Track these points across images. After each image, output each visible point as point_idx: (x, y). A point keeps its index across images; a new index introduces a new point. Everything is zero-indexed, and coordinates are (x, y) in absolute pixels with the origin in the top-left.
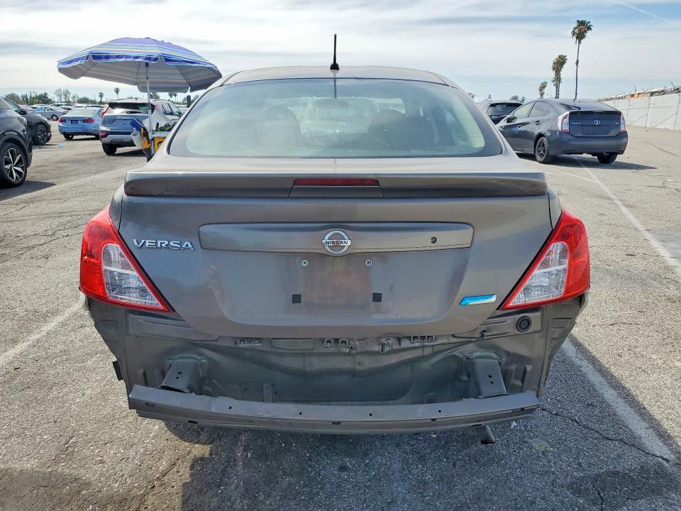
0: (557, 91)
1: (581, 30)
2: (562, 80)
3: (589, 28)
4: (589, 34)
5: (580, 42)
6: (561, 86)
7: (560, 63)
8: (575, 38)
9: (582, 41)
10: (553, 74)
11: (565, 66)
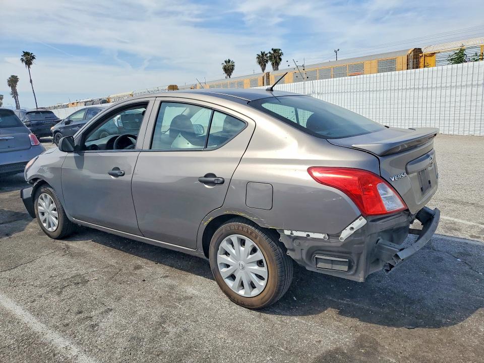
0: (17, 102)
1: (28, 59)
2: (18, 94)
3: (33, 58)
4: (34, 61)
5: (29, 67)
6: (19, 97)
7: (13, 81)
8: (24, 64)
9: (31, 66)
10: (10, 89)
11: (18, 83)
